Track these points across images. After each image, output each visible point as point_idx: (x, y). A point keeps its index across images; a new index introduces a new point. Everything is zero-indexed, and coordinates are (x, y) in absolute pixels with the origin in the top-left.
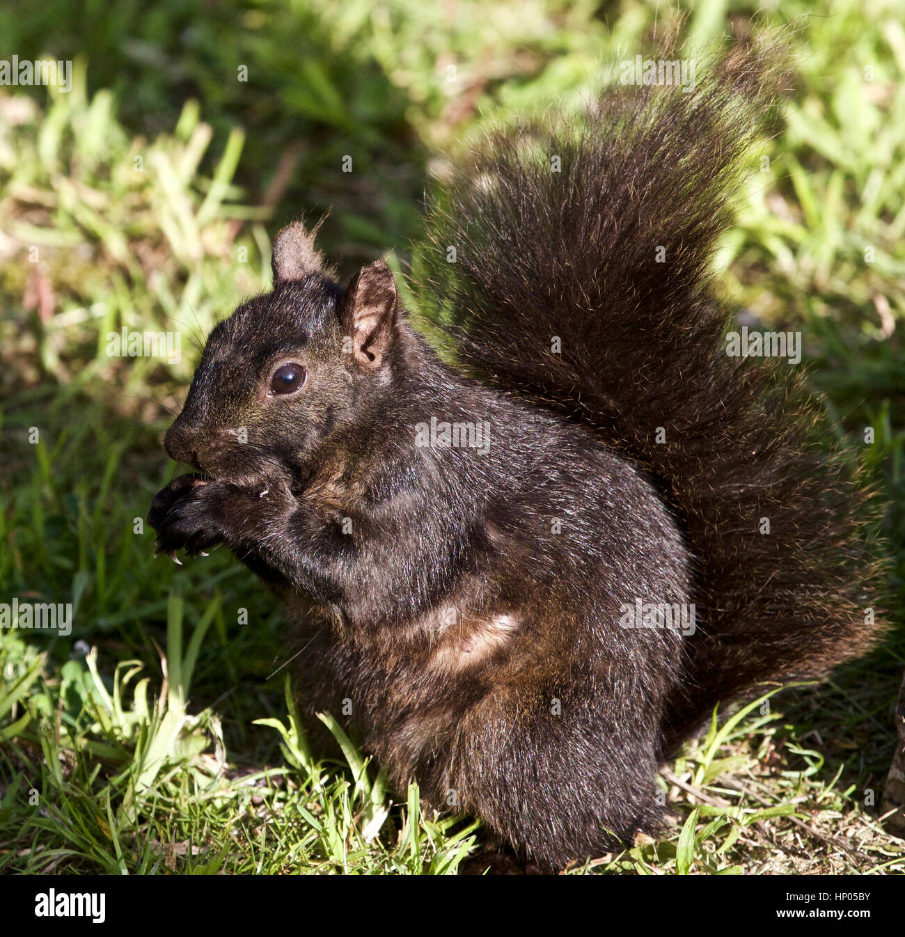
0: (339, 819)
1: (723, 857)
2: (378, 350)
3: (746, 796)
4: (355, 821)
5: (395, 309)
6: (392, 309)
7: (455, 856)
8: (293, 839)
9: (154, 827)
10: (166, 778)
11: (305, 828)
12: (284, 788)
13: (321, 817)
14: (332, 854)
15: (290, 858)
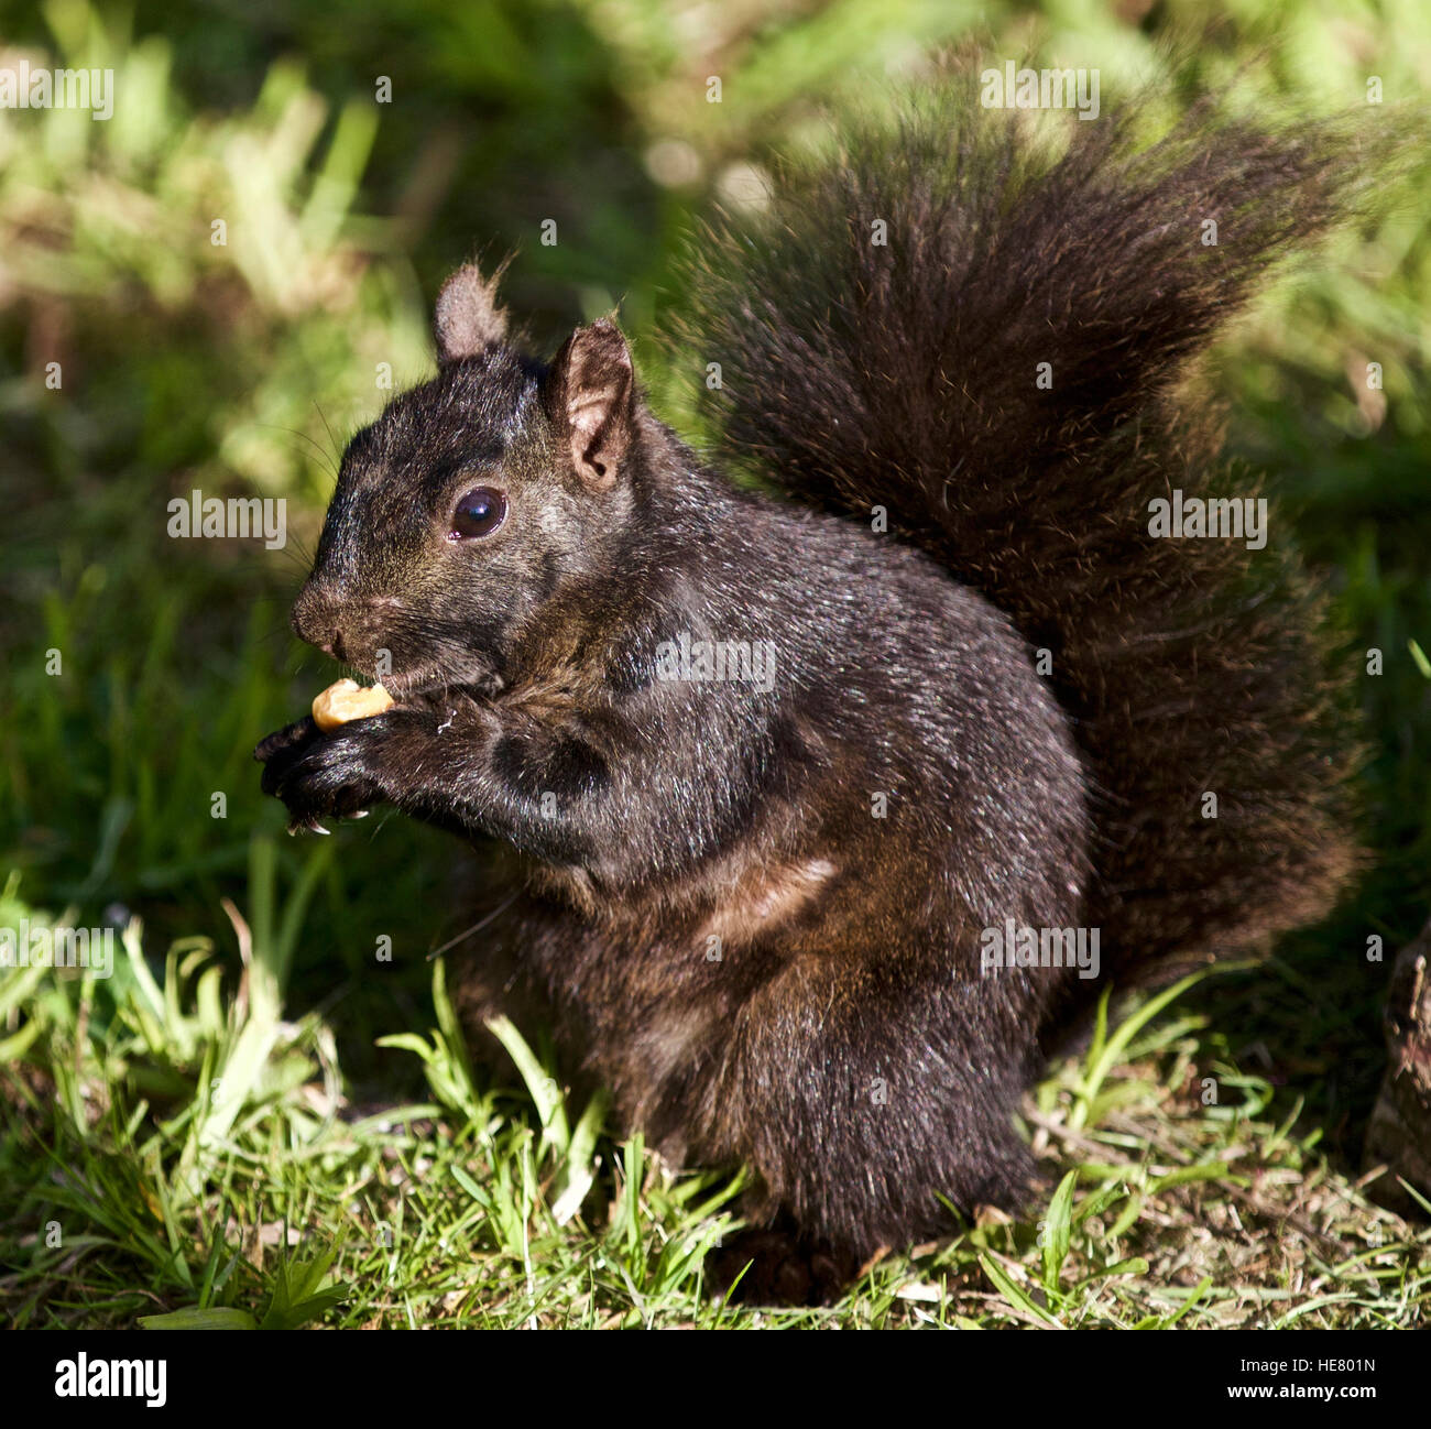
0: (517, 1186)
1: (1114, 1245)
2: (611, 458)
3: (1152, 1147)
4: (542, 1190)
5: (632, 393)
6: (627, 393)
7: (698, 1243)
8: (445, 1218)
9: (228, 1201)
10: (249, 1124)
11: (464, 1202)
12: (432, 1137)
13: (488, 1185)
14: (504, 1240)
15: (440, 1249)
